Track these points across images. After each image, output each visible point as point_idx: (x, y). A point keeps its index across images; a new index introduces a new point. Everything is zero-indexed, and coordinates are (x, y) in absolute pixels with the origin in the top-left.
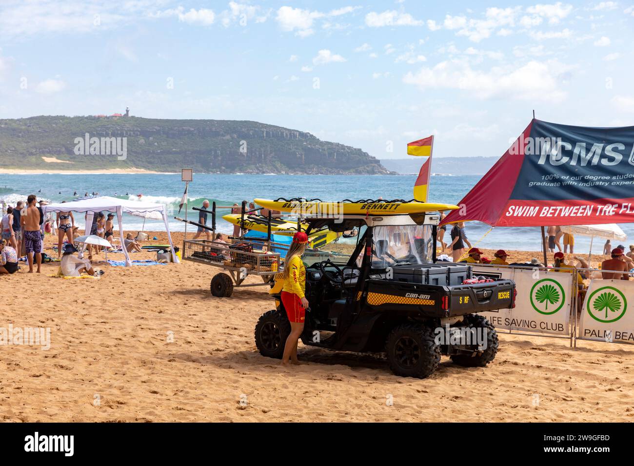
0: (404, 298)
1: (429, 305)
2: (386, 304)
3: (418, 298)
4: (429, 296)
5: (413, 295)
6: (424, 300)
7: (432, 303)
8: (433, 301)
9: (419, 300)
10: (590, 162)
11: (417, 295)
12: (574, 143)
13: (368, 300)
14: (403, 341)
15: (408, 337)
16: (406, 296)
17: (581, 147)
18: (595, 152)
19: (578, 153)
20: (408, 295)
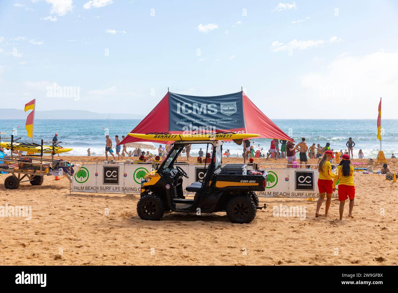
0: (240, 183)
1: (255, 186)
2: (228, 187)
3: (248, 182)
4: (255, 181)
5: (245, 181)
6: (252, 183)
7: (257, 185)
8: (258, 184)
9: (249, 183)
10: (202, 113)
11: (248, 181)
12: (192, 103)
13: (217, 185)
14: (238, 206)
15: (241, 203)
16: (241, 182)
17: (195, 105)
18: (203, 108)
19: (195, 108)
20: (242, 181)
